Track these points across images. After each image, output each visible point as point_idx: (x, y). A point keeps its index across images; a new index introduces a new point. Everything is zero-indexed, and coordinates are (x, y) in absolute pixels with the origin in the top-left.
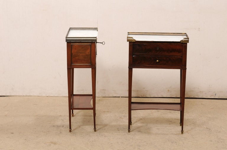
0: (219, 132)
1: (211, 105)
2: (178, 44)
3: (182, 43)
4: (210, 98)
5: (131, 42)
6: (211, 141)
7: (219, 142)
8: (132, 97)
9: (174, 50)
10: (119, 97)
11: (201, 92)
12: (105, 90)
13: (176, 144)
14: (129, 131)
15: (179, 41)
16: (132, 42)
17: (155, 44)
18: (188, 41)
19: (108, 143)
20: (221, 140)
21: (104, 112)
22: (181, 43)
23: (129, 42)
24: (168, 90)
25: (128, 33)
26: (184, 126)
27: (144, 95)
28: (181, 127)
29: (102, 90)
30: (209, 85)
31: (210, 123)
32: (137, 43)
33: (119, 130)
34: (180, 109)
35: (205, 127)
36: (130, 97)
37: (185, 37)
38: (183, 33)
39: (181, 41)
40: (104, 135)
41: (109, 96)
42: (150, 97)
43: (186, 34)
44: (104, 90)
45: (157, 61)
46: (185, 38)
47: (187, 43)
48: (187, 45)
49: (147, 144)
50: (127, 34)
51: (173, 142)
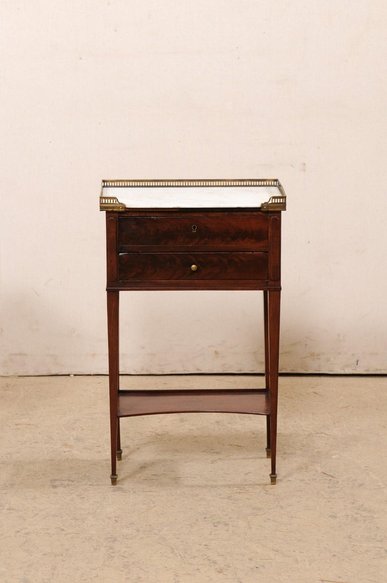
0: (361, 485)
1: (342, 397)
2: (255, 213)
3: (267, 212)
4: (342, 372)
5: (113, 212)
6: (334, 517)
7: (356, 520)
8: (120, 373)
9: (242, 235)
10: (69, 375)
11: (313, 355)
12: (25, 355)
13: (228, 530)
14: (114, 481)
15: (258, 205)
16: (116, 212)
17: (183, 215)
18: (283, 206)
19: (18, 532)
20: (364, 514)
21: (17, 425)
22: (262, 212)
23: (107, 212)
24: (216, 353)
25: (104, 181)
26: (277, 458)
27: (143, 369)
28: (270, 460)
29: (16, 354)
30: (339, 335)
31: (334, 457)
32: (130, 215)
33: (55, 487)
34: (267, 410)
35: (319, 469)
36: (114, 374)
37: (276, 192)
38: (269, 180)
39: (262, 204)
40: (7, 506)
41: (37, 374)
42: (161, 373)
43: (276, 180)
44: (20, 354)
45: (193, 266)
46: (274, 198)
47: (280, 212)
48: (280, 217)
49: (138, 531)
50: (100, 187)
51: (218, 522)
